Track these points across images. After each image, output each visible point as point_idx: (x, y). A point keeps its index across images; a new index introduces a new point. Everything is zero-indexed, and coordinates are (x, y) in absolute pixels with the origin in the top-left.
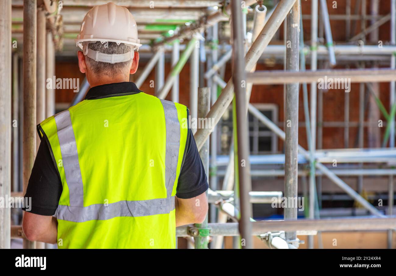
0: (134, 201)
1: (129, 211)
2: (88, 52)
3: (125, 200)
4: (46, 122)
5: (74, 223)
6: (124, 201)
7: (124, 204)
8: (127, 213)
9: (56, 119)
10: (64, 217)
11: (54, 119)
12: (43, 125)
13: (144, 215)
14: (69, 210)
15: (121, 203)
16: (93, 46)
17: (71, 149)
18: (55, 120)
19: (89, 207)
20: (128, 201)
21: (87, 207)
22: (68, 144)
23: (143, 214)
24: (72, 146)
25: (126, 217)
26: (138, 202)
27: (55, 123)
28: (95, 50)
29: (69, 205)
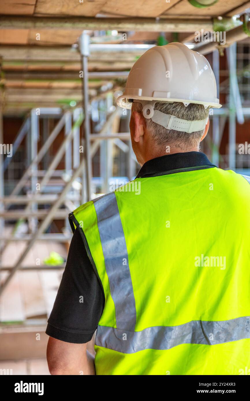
0: (213, 322)
1: (204, 337)
2: (154, 115)
3: (198, 319)
4: (81, 209)
5: (121, 354)
6: (197, 321)
7: (197, 325)
8: (202, 339)
9: (96, 206)
10: (107, 343)
11: (93, 205)
12: (77, 213)
13: (225, 341)
14: (115, 333)
15: (193, 325)
16: (166, 108)
17: (117, 248)
18: (95, 208)
19: (143, 332)
20: (204, 322)
21: (140, 332)
22: (114, 240)
23: (223, 340)
24: (118, 243)
25: (200, 345)
26: (218, 323)
27: (94, 211)
28: (168, 113)
29: (115, 327)
